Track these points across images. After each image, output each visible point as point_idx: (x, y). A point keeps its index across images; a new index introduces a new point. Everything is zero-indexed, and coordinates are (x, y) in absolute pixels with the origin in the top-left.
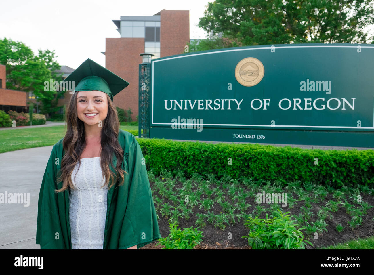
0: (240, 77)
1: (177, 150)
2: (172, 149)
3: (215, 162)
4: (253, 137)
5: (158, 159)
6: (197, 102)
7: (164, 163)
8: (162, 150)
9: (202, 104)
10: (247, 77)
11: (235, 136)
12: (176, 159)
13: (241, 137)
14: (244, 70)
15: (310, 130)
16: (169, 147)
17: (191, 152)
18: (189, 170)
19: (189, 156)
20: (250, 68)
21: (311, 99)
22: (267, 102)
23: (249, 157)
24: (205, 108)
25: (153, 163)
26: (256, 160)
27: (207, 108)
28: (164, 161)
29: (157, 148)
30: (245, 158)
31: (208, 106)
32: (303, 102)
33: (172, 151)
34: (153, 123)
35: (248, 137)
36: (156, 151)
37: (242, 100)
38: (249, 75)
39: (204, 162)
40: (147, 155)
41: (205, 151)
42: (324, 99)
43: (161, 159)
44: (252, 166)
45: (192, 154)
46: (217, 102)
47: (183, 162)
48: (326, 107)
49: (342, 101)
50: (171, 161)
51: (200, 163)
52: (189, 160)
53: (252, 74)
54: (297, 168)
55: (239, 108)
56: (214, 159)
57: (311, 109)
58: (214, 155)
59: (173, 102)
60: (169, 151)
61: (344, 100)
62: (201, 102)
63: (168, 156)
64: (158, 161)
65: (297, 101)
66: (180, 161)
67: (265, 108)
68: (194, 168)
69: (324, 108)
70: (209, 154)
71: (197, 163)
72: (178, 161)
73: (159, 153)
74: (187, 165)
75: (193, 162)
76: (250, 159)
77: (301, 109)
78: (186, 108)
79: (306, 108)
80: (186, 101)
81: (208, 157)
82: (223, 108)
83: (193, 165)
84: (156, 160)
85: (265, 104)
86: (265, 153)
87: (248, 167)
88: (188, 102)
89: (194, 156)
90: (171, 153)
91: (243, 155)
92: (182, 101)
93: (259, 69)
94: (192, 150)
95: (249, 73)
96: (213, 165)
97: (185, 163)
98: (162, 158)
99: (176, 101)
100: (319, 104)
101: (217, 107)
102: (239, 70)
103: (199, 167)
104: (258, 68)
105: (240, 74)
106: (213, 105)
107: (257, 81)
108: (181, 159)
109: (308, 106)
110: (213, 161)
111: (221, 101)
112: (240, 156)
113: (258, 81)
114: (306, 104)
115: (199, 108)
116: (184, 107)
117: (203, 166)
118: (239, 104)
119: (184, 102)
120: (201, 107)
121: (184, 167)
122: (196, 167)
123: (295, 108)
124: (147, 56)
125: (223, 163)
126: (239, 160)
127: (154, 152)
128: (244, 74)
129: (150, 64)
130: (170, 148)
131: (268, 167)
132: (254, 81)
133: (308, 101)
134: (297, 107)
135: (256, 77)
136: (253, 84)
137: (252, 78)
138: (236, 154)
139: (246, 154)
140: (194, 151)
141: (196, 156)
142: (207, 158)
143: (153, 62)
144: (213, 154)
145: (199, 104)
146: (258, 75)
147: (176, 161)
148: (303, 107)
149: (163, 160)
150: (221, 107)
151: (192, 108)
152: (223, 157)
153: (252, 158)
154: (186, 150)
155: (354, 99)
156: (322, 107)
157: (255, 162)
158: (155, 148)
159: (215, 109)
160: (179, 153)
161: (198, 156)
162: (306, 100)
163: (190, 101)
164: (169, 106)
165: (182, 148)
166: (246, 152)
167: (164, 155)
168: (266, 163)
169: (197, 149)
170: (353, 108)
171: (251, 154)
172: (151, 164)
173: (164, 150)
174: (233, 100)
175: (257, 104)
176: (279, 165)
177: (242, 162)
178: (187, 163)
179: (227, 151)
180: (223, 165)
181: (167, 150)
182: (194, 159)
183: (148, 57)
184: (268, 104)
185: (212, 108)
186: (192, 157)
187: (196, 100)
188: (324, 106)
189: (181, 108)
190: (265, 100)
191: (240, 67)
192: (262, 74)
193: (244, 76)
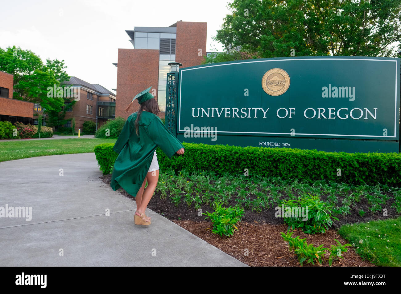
0: (266, 87)
1: (209, 152)
2: (204, 151)
3: (245, 163)
4: (279, 144)
5: (190, 160)
6: (224, 110)
7: (196, 164)
8: (194, 152)
9: (229, 113)
10: (274, 87)
11: (260, 143)
12: (208, 160)
13: (266, 144)
14: (270, 80)
15: (334, 139)
16: (202, 148)
17: (223, 154)
18: (220, 171)
19: (220, 157)
20: (276, 78)
21: (334, 109)
22: (293, 111)
23: (278, 158)
24: (232, 116)
25: (185, 164)
26: (285, 161)
27: (233, 117)
28: (196, 163)
29: (190, 150)
30: (274, 159)
31: (235, 114)
32: (327, 111)
33: (204, 153)
34: (179, 131)
35: (273, 144)
36: (188, 152)
37: (269, 108)
38: (275, 85)
39: (235, 163)
40: (179, 157)
41: (236, 153)
42: (347, 109)
43: (193, 161)
44: (281, 166)
45: (223, 155)
46: (244, 110)
47: (214, 163)
48: (349, 116)
49: (364, 111)
50: (203, 162)
51: (230, 164)
52: (220, 161)
53: (278, 84)
54: (323, 168)
55: (265, 117)
56: (245, 160)
57: (334, 118)
58: (245, 156)
59: (201, 110)
60: (202, 153)
61: (367, 110)
62: (228, 110)
63: (200, 157)
64: (190, 162)
65: (322, 111)
66: (211, 162)
67: (290, 117)
68: (225, 168)
69: (347, 117)
70: (240, 155)
71: (228, 164)
72: (210, 163)
73: (191, 155)
74: (218, 166)
75: (224, 163)
76: (279, 160)
77: (325, 118)
78: (213, 116)
79: (330, 118)
80: (213, 109)
81: (239, 159)
82: (249, 117)
83: (224, 166)
84: (188, 161)
85: (291, 113)
86: (293, 154)
87: (276, 167)
88: (215, 110)
89: (225, 157)
90: (203, 155)
91: (272, 156)
92: (209, 109)
93: (285, 80)
94: (223, 151)
95: (275, 83)
96: (243, 166)
97: (216, 164)
98: (194, 159)
99: (203, 109)
100: (343, 113)
101: (244, 115)
102: (266, 81)
103: (230, 168)
104: (284, 78)
105: (267, 84)
106: (239, 113)
108: (213, 160)
109: (332, 116)
110: (243, 162)
111: (248, 110)
112: (269, 157)
113: (284, 91)
114: (330, 113)
115: (226, 116)
116: (211, 115)
117: (233, 167)
118: (265, 113)
119: (211, 110)
120: (228, 115)
121: (215, 168)
122: (227, 168)
123: (319, 118)
124: (176, 65)
125: (253, 164)
126: (268, 161)
127: (187, 153)
128: (271, 84)
129: (178, 73)
130: (202, 150)
131: (296, 167)
132: (280, 91)
133: (332, 111)
134: (321, 116)
135: (282, 88)
136: (279, 93)
137: (279, 88)
138: (265, 156)
139: (274, 155)
140: (225, 152)
141: (227, 157)
142: (237, 159)
143: (182, 71)
144: (243, 155)
145: (226, 112)
146: (284, 85)
147: (207, 162)
148: (327, 116)
149: (195, 161)
150: (247, 116)
151: (219, 116)
152: (253, 158)
153: (281, 159)
154: (218, 151)
155: (376, 109)
156: (346, 117)
157: (283, 162)
158: (188, 149)
159: (241, 117)
160: (211, 154)
161: (229, 157)
162: (330, 109)
163: (217, 109)
164: (196, 114)
165: (213, 149)
166: (274, 154)
167: (197, 157)
168: (293, 163)
169: (228, 151)
170: (375, 118)
171: (279, 155)
172: (184, 165)
173: (196, 151)
174: (259, 109)
175: (282, 113)
176: (305, 166)
177: (271, 163)
178: (218, 164)
179: (257, 152)
180: (252, 165)
181: (200, 152)
182: (225, 160)
183: (176, 67)
184: (294, 113)
185: (238, 117)
186: (223, 158)
187: (223, 109)
188: (347, 115)
189: (208, 116)
190: (291, 109)
191: (267, 78)
192: (288, 84)
193: (270, 86)
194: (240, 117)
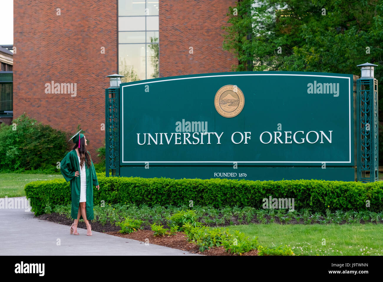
0: (219, 107)
4: (235, 175)
6: (174, 135)
9: (180, 138)
10: (228, 107)
11: (215, 174)
13: (222, 175)
14: (223, 99)
20: (229, 97)
21: (291, 132)
22: (248, 135)
24: (183, 142)
27: (185, 143)
31: (186, 139)
32: (284, 135)
34: (123, 162)
35: (229, 175)
37: (222, 133)
38: (229, 105)
42: (303, 132)
46: (196, 135)
48: (305, 140)
49: (320, 134)
53: (232, 103)
55: (219, 143)
57: (291, 143)
59: (147, 136)
61: (322, 132)
62: (178, 136)
65: (278, 135)
67: (246, 143)
69: (303, 142)
77: (281, 142)
78: (161, 143)
79: (286, 142)
80: (161, 134)
82: (202, 143)
85: (246, 137)
92: (157, 134)
93: (239, 99)
95: (229, 102)
99: (149, 135)
100: (299, 137)
101: (196, 141)
102: (219, 99)
104: (238, 97)
105: (220, 104)
106: (191, 139)
107: (237, 111)
109: (289, 140)
111: (200, 135)
113: (239, 112)
114: (286, 137)
115: (176, 143)
116: (159, 141)
118: (219, 138)
119: (159, 136)
123: (276, 142)
124: (116, 78)
128: (224, 104)
132: (234, 112)
133: (289, 135)
134: (277, 140)
135: (236, 108)
136: (234, 114)
137: (232, 108)
143: (123, 87)
145: (176, 138)
146: (239, 105)
148: (284, 141)
150: (200, 142)
151: (169, 143)
155: (331, 132)
159: (194, 143)
162: (286, 133)
163: (166, 134)
164: (142, 141)
170: (331, 142)
174: (212, 133)
175: (237, 137)
183: (117, 80)
184: (250, 138)
185: (190, 143)
187: (172, 134)
188: (303, 139)
189: (156, 143)
190: (246, 133)
191: (220, 96)
192: (242, 104)
193: (224, 106)
194: (192, 143)
